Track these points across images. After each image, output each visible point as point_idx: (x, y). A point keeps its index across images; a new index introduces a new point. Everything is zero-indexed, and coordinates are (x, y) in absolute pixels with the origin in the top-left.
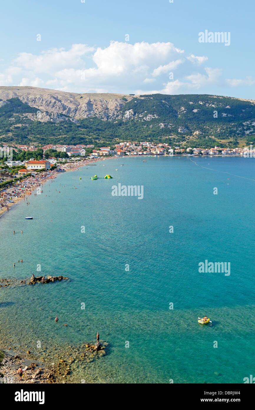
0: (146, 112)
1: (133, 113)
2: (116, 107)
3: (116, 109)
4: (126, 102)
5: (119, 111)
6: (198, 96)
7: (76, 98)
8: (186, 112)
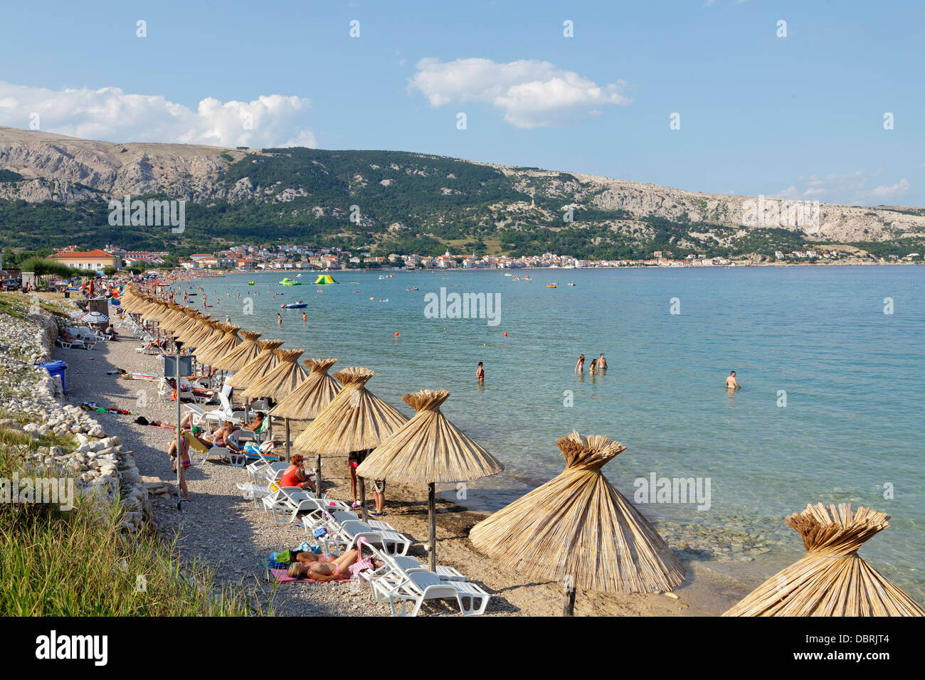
0: (279, 183)
1: (250, 186)
2: (208, 173)
3: (209, 178)
4: (231, 163)
5: (217, 181)
6: (386, 153)
7: (111, 151)
8: (365, 184)
